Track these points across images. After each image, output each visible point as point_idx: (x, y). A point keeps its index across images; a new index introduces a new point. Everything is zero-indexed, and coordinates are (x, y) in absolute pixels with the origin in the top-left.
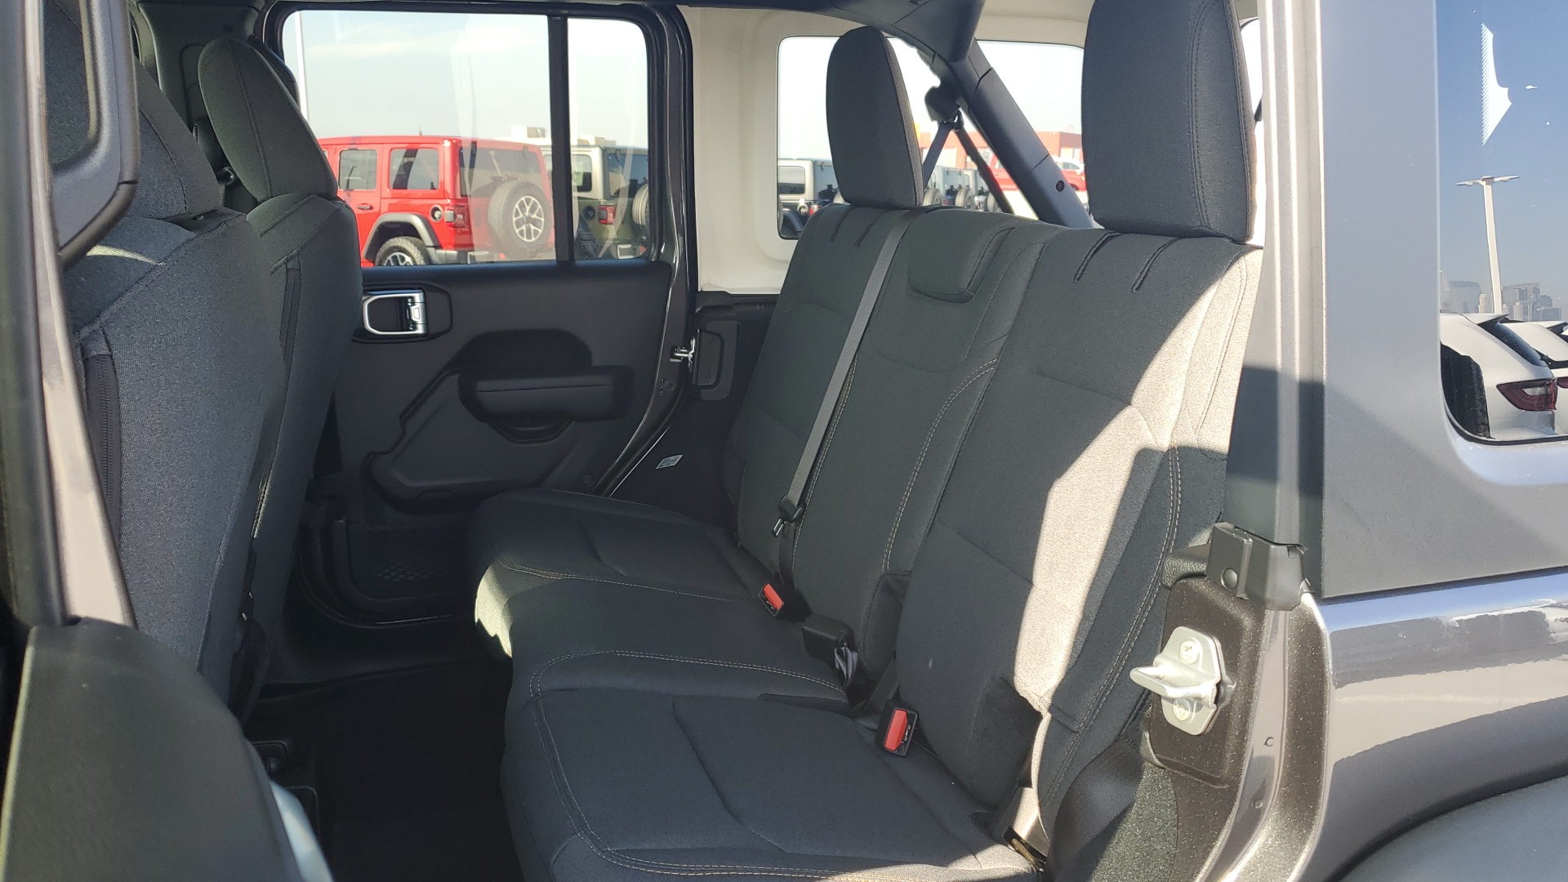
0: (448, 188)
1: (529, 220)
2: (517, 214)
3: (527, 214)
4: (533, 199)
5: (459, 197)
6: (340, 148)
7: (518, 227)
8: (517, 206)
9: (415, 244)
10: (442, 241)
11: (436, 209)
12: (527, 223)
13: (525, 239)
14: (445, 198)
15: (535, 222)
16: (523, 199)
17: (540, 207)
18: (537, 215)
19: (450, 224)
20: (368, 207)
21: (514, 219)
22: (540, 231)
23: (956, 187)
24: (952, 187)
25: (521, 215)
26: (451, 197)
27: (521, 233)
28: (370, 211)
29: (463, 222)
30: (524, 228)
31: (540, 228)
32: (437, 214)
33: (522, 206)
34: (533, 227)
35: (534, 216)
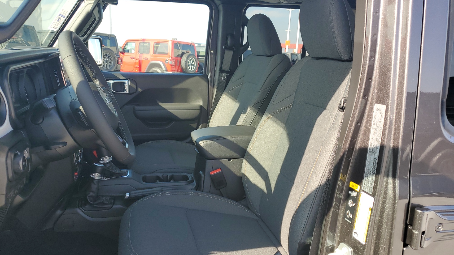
0: (170, 55)
1: (192, 64)
2: (189, 63)
3: (191, 63)
4: (193, 59)
5: (173, 57)
6: (139, 42)
7: (189, 66)
8: (189, 60)
9: (160, 70)
10: (168, 69)
11: (167, 60)
12: (191, 65)
13: (191, 70)
14: (169, 57)
15: (193, 65)
16: (191, 58)
17: (195, 61)
18: (194, 63)
19: (171, 65)
20: (147, 59)
21: (188, 64)
22: (195, 68)
23: (295, 60)
24: (294, 59)
25: (190, 63)
26: (171, 57)
27: (190, 68)
28: (147, 60)
29: (174, 64)
30: (190, 66)
31: (195, 67)
32: (167, 62)
33: (190, 60)
34: (193, 67)
35: (193, 63)
